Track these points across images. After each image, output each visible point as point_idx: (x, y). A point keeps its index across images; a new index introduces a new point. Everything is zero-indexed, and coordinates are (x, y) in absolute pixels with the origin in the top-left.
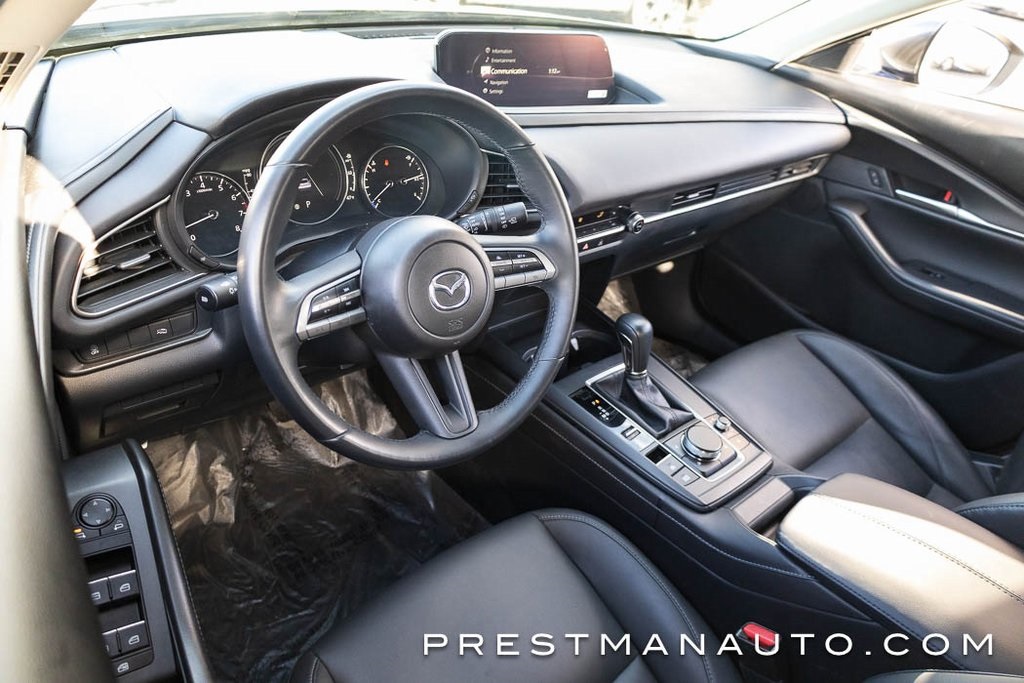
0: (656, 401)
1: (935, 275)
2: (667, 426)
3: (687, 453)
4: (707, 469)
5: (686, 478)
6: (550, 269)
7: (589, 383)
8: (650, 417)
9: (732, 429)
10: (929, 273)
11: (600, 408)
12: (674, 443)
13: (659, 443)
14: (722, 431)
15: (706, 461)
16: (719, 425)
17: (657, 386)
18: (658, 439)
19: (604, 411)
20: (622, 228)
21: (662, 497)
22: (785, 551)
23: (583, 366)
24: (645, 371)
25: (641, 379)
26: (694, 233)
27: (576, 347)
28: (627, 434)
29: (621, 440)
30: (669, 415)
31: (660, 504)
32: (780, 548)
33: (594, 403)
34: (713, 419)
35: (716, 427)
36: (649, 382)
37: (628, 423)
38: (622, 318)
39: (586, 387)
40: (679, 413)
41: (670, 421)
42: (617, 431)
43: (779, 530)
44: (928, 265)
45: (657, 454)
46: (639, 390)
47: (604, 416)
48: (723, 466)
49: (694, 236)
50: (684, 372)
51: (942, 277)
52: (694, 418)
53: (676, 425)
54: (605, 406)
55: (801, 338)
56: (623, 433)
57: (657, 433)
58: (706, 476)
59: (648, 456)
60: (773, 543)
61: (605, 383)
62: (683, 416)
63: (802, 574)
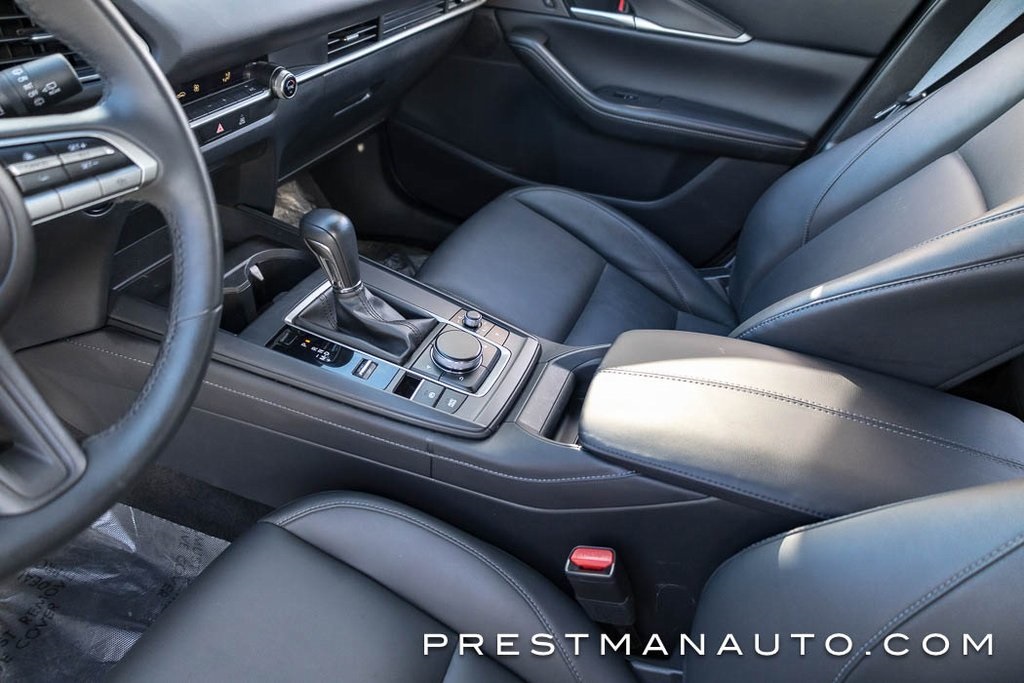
0: (384, 317)
1: (628, 97)
2: (409, 345)
3: (442, 371)
4: (473, 382)
5: (452, 403)
6: (145, 164)
7: (289, 319)
8: (383, 340)
9: (485, 323)
10: (622, 96)
11: (314, 349)
12: (423, 364)
13: (404, 369)
14: (474, 328)
15: (468, 373)
16: (470, 322)
17: (381, 297)
18: (402, 364)
19: (320, 351)
20: (266, 94)
21: (430, 439)
22: (593, 452)
23: (274, 300)
24: (359, 282)
25: (359, 294)
26: (368, 96)
27: (260, 276)
28: (361, 373)
29: (354, 383)
30: (406, 330)
31: (429, 448)
32: (585, 449)
33: (304, 345)
34: (460, 317)
35: (466, 326)
36: (368, 295)
37: (358, 356)
38: (304, 219)
39: (287, 327)
40: (418, 323)
41: (410, 336)
42: (345, 372)
43: (581, 430)
44: (620, 89)
45: (407, 386)
46: (360, 310)
47: (323, 358)
48: (489, 371)
49: (369, 99)
50: (406, 270)
51: (635, 98)
52: (438, 323)
53: (418, 340)
54: (320, 343)
55: (518, 197)
56: (355, 373)
57: (398, 358)
58: (473, 393)
59: (397, 391)
60: (578, 448)
61: (311, 314)
62: (424, 325)
63: (619, 473)
